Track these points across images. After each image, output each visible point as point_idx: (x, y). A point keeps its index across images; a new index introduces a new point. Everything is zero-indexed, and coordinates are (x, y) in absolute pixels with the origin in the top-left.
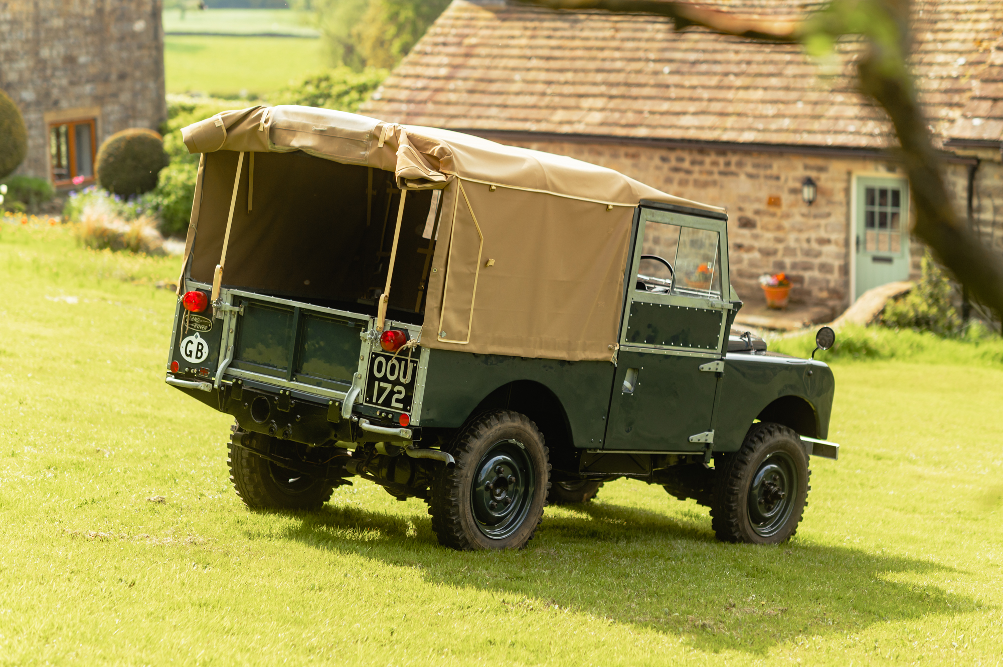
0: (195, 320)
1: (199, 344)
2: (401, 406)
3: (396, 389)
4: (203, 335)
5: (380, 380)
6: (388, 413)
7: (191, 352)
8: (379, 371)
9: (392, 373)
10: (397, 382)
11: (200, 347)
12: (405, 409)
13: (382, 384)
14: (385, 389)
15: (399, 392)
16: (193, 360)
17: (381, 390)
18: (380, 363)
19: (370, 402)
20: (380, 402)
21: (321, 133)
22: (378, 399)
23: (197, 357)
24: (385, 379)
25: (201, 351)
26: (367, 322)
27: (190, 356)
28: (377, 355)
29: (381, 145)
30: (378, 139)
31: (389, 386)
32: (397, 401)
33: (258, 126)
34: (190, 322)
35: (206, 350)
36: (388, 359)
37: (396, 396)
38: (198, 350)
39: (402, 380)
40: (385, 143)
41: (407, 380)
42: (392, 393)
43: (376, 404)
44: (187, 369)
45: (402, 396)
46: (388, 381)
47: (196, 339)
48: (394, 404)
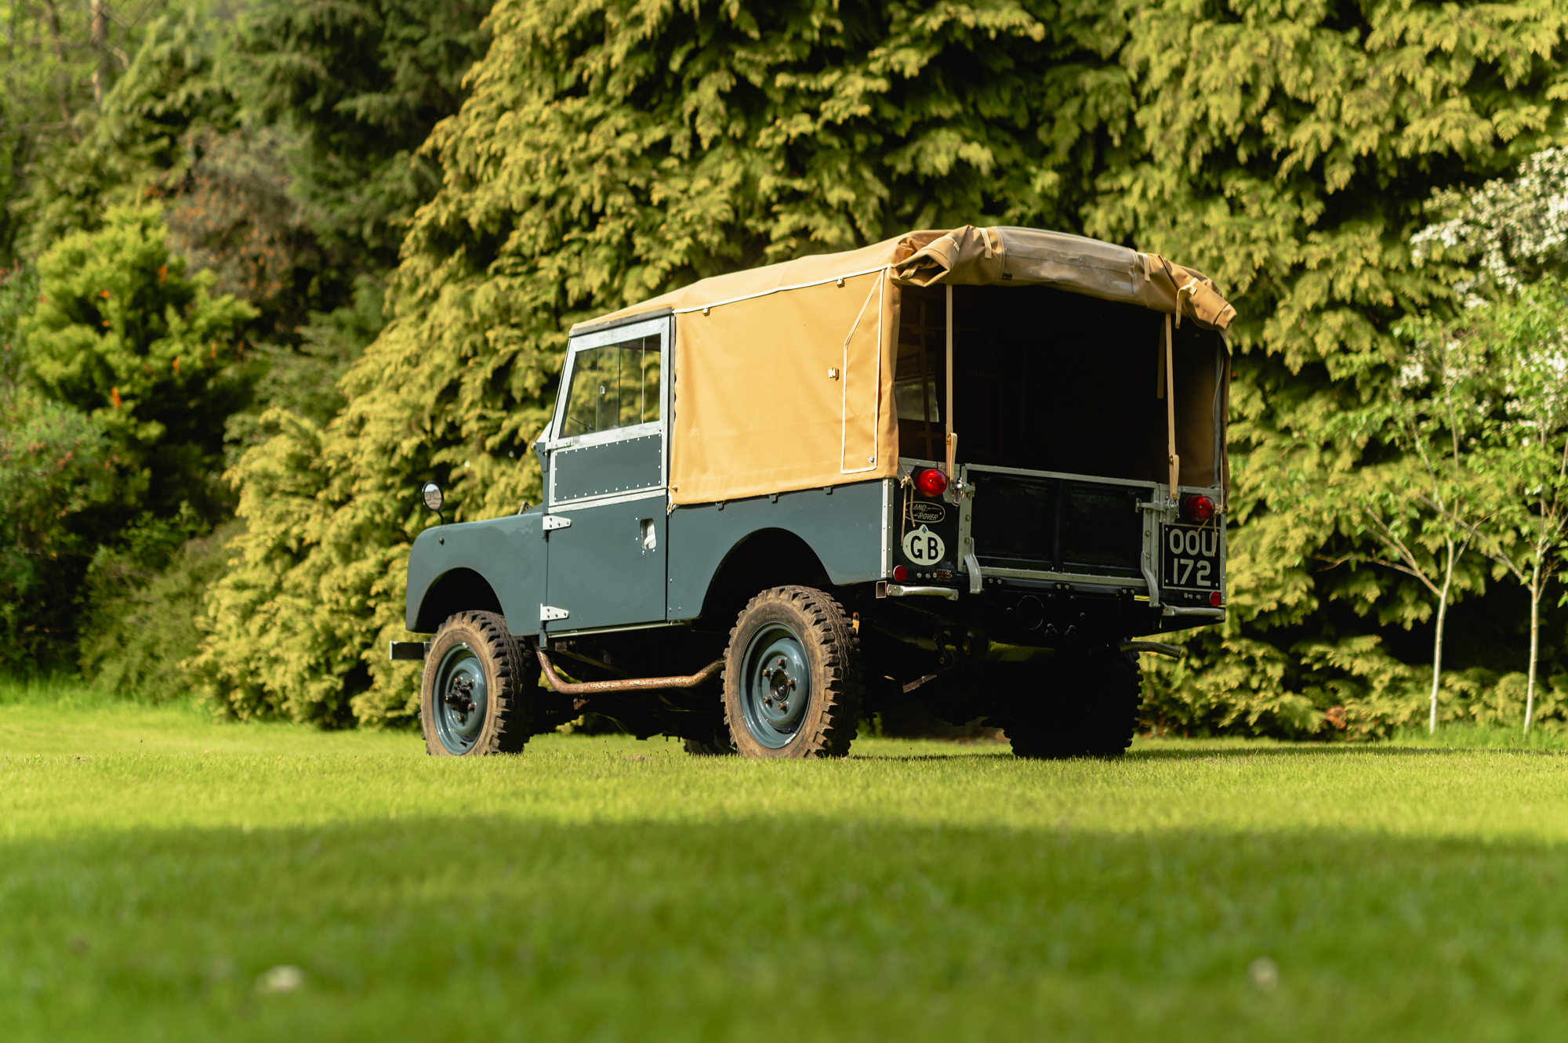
0: (921, 507)
1: (930, 539)
2: (1208, 583)
3: (1199, 565)
4: (931, 528)
5: (1179, 556)
6: (1195, 594)
7: (920, 551)
8: (1177, 545)
9: (1193, 547)
10: (1200, 557)
11: (933, 544)
12: (1213, 587)
13: (1183, 561)
14: (1186, 566)
15: (1204, 568)
16: (925, 561)
17: (1182, 568)
18: (1177, 537)
19: (1171, 583)
20: (1183, 582)
21: (1072, 263)
22: (1180, 578)
23: (930, 557)
24: (1185, 555)
25: (935, 548)
26: (1150, 491)
27: (920, 556)
28: (1171, 528)
29: (1148, 278)
30: (1143, 272)
31: (1191, 563)
32: (1203, 578)
33: (983, 252)
34: (915, 512)
35: (941, 546)
36: (1185, 531)
37: (1200, 573)
38: (930, 548)
39: (1206, 553)
40: (1152, 276)
41: (1212, 553)
42: (1195, 570)
43: (1179, 585)
44: (919, 575)
45: (1207, 572)
46: (1188, 556)
47: (924, 533)
48: (1200, 582)
